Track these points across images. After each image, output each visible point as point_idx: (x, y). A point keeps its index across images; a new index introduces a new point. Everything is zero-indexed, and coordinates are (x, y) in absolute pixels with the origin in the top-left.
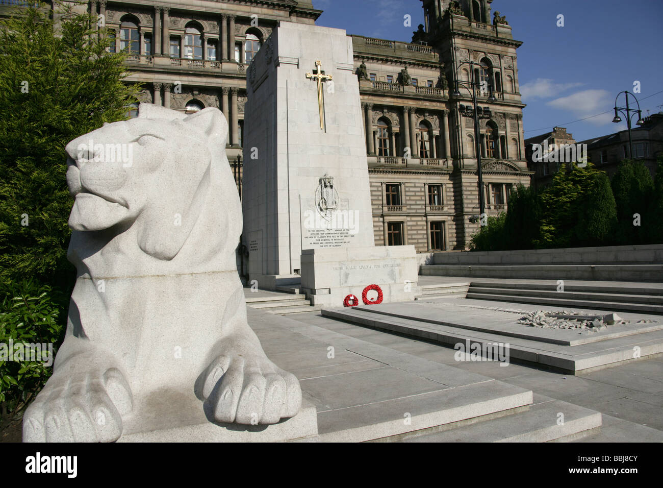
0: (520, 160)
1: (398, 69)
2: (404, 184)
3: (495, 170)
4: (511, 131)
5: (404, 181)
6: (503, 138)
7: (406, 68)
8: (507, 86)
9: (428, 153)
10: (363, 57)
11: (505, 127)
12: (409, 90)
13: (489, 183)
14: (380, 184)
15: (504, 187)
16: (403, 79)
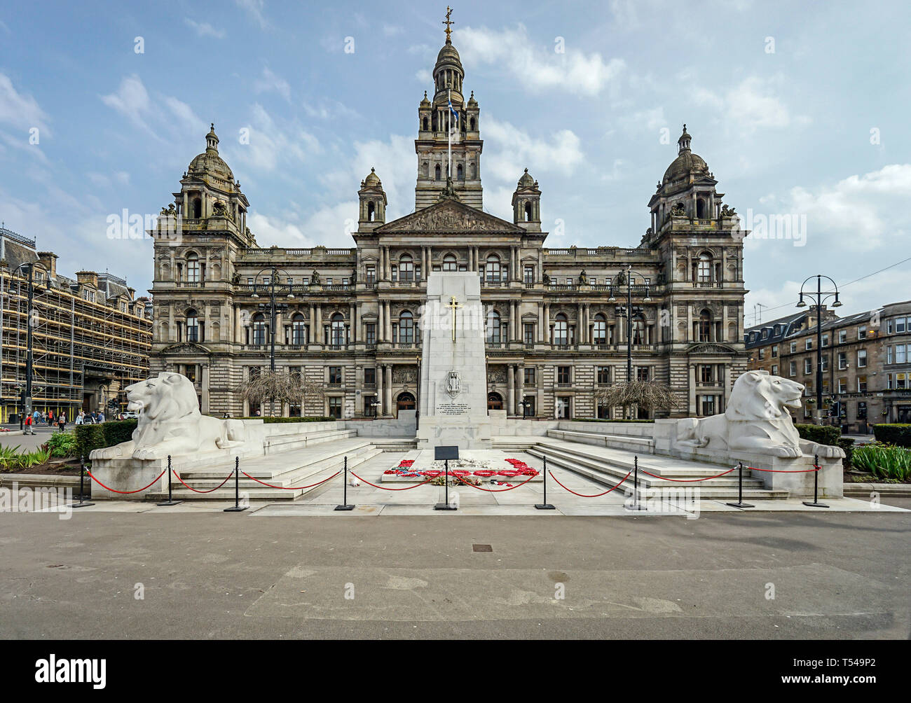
0: (737, 342)
1: (616, 272)
2: (614, 366)
3: (706, 352)
4: (729, 316)
5: (615, 363)
6: (719, 324)
7: (623, 270)
8: (728, 275)
9: (642, 340)
10: (584, 266)
11: (722, 314)
12: (624, 289)
13: (698, 364)
14: (592, 367)
15: (716, 368)
16: (620, 280)
